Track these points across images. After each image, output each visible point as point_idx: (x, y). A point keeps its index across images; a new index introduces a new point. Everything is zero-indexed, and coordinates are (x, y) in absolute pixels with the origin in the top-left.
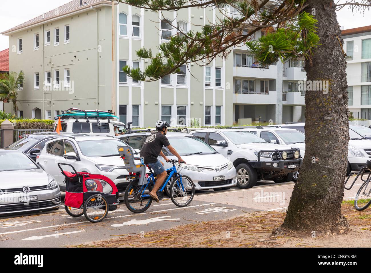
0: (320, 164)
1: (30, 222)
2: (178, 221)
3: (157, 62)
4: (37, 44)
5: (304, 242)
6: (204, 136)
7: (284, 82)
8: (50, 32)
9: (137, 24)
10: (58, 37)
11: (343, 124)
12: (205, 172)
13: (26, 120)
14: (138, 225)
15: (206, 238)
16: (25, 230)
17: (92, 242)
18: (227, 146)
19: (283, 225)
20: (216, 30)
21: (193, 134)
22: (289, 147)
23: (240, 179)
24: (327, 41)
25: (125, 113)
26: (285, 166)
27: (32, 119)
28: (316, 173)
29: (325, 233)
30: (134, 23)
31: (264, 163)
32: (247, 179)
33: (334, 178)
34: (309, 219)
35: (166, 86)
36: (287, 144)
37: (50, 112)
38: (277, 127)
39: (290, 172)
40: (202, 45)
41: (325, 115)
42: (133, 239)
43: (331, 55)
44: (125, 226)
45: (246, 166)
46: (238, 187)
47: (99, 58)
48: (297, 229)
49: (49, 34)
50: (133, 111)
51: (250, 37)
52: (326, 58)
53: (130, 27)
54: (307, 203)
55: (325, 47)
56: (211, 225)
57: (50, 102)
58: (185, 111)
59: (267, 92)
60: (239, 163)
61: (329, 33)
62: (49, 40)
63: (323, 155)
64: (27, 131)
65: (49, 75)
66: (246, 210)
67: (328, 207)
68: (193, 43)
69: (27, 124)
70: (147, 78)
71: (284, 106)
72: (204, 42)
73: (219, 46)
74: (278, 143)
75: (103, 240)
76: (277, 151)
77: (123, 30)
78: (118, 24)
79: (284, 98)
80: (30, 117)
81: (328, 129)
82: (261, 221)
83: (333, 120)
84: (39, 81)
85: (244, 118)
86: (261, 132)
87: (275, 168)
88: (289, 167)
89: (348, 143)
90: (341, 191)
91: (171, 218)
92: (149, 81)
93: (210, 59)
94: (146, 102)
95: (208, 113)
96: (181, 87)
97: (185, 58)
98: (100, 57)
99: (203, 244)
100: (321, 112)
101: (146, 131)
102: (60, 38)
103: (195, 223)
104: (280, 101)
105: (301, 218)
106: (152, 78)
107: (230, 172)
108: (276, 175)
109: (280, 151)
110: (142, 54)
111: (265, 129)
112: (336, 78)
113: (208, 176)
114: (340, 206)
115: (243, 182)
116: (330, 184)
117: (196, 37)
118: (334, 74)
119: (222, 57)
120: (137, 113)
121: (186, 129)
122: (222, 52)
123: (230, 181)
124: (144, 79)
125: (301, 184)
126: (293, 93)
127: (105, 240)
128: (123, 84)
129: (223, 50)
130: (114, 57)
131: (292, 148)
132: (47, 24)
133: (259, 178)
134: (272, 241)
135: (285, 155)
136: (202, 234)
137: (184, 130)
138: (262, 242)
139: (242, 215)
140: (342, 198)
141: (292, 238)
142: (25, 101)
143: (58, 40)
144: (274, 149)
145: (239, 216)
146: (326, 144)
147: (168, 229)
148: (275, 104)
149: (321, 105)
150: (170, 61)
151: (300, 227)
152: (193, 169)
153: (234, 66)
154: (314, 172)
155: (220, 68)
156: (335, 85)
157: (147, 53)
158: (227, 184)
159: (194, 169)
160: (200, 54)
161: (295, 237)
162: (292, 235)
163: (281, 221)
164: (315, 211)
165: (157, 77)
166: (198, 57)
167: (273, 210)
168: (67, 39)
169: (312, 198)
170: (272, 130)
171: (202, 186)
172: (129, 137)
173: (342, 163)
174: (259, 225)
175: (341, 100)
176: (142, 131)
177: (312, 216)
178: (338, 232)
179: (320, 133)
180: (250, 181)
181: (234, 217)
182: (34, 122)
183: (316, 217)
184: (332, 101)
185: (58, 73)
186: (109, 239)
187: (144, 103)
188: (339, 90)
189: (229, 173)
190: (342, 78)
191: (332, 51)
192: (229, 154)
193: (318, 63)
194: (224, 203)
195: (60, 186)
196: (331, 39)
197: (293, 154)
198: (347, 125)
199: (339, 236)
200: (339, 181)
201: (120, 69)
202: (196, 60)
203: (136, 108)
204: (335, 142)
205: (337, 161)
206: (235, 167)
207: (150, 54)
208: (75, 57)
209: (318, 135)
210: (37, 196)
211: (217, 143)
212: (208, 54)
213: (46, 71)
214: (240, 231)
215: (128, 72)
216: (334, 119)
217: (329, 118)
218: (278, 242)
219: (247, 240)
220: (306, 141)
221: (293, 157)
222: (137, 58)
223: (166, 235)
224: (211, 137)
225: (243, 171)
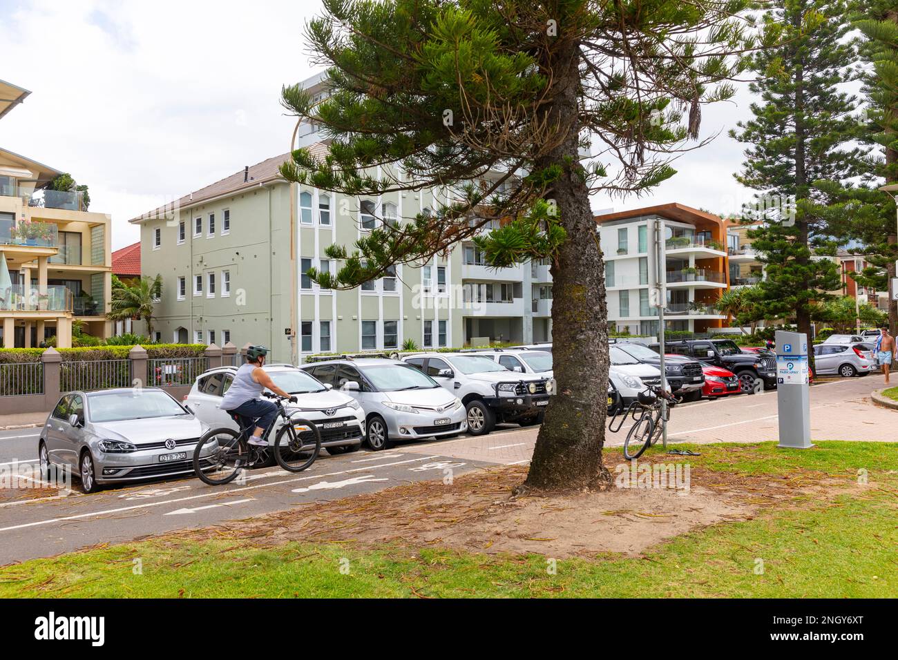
0: (573, 398)
1: (176, 490)
2: (385, 482)
3: (353, 263)
4: (183, 237)
5: (553, 503)
6: (421, 364)
7: (534, 286)
8: (200, 219)
9: (327, 207)
10: (213, 225)
11: (601, 344)
12: (423, 413)
13: (166, 345)
14: (329, 490)
15: (423, 504)
16: (169, 501)
17: (265, 514)
18: (453, 377)
19: (525, 482)
20: (433, 221)
21: (406, 361)
22: (538, 377)
23: (472, 422)
24: (578, 236)
25: (310, 333)
26: (534, 403)
27: (175, 343)
28: (567, 410)
29: (581, 490)
30: (321, 206)
31: (505, 399)
32: (481, 423)
33: (591, 416)
34: (559, 472)
35: (367, 293)
36: (536, 372)
37: (201, 333)
38: (523, 349)
39: (540, 411)
40: (415, 241)
41: (577, 333)
42: (323, 507)
43: (583, 254)
44: (311, 491)
45: (480, 403)
46: (469, 433)
47: (273, 256)
48: (544, 487)
49: (199, 221)
50: (321, 329)
51: (479, 229)
52: (578, 259)
53: (316, 212)
54: (555, 450)
55: (575, 243)
56: (429, 486)
57: (201, 318)
58: (395, 327)
59: (510, 300)
60: (470, 400)
61: (580, 226)
62: (199, 230)
63: (576, 385)
64: (167, 361)
65: (199, 279)
66: (479, 464)
67: (584, 456)
68: (402, 238)
69: (168, 351)
70: (340, 285)
71: (534, 319)
72: (416, 235)
73: (437, 241)
74: (524, 371)
75: (281, 511)
76: (521, 382)
77: (307, 216)
78: (300, 208)
79: (535, 308)
80: (172, 341)
81: (582, 351)
82: (499, 478)
83: (588, 340)
84: (184, 288)
85: (480, 337)
86: (501, 356)
87: (520, 406)
88: (539, 403)
89: (608, 370)
90: (600, 433)
91: (376, 478)
92: (342, 289)
93: (426, 259)
94: (340, 317)
95: (428, 330)
96: (389, 294)
97: (391, 258)
98: (274, 253)
99: (419, 511)
100: (571, 329)
101: (340, 358)
102: (215, 227)
103: (409, 485)
104: (529, 312)
105: (550, 471)
106: (346, 285)
107: (457, 413)
108: (521, 415)
109: (527, 382)
110: (334, 253)
111: (506, 352)
112: (591, 284)
113: (427, 419)
114: (600, 454)
115: (476, 426)
116: (586, 425)
117: (406, 231)
118: (588, 279)
119: (443, 256)
120: (326, 332)
121: (396, 355)
122: (442, 250)
123: (458, 425)
124: (335, 287)
125: (548, 425)
126: (547, 301)
127: (283, 511)
128: (307, 292)
129: (444, 247)
130: (294, 254)
131: (542, 378)
132: (197, 208)
133: (499, 421)
134: (510, 503)
135: (532, 388)
136: (417, 498)
137: (394, 355)
138: (497, 504)
139: (474, 471)
140: (603, 443)
141: (537, 499)
142: (164, 317)
143: (212, 230)
144: (517, 380)
145: (469, 473)
146: (580, 371)
147: (372, 493)
148: (522, 317)
149: (572, 320)
150: (370, 263)
151: (548, 483)
152: (406, 409)
153: (464, 264)
154: (565, 410)
155: (444, 268)
156: (590, 294)
157: (339, 251)
158: (453, 429)
159: (408, 410)
160: (412, 252)
161: (541, 496)
162: (537, 494)
163: (525, 476)
164: (567, 461)
165: (353, 284)
166: (410, 257)
167: (515, 463)
168: (226, 229)
169: (563, 443)
170: (515, 353)
171: (418, 433)
172: (316, 367)
173: (601, 396)
174: (496, 484)
175: (598, 313)
176: (334, 359)
177: (564, 468)
178: (598, 490)
179: (572, 357)
180: (485, 425)
181: (463, 474)
182: (178, 348)
183: (568, 469)
184: (586, 315)
185: (212, 277)
186: (289, 510)
187: (337, 317)
188: (594, 301)
189: (456, 415)
190: (599, 284)
191: (584, 249)
192: (456, 388)
193: (567, 265)
194: (449, 455)
195: (218, 439)
196: (583, 232)
197: (544, 385)
198: (606, 345)
199: (600, 494)
200: (598, 421)
201: (303, 270)
202: (407, 260)
203: (325, 325)
204: (591, 368)
205: (595, 394)
206: (465, 405)
207: (344, 251)
208: (237, 253)
209: (569, 359)
210: (185, 452)
211: (440, 373)
212: (422, 253)
213: (195, 275)
214: (470, 492)
215: (314, 277)
216: (589, 338)
217: (583, 337)
218: (518, 504)
219: (477, 503)
220: (554, 368)
221: (544, 391)
222: (326, 257)
223: (370, 501)
224: (431, 365)
225: (475, 411)
